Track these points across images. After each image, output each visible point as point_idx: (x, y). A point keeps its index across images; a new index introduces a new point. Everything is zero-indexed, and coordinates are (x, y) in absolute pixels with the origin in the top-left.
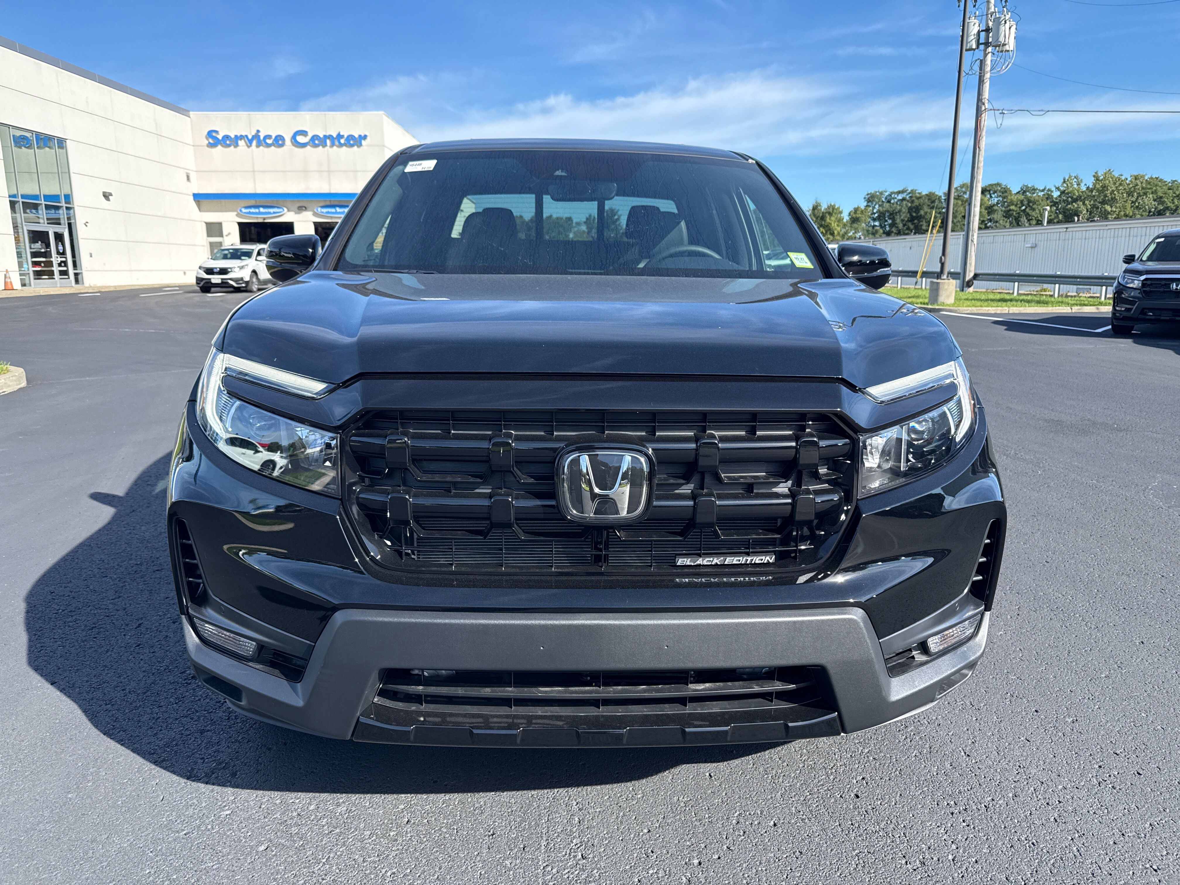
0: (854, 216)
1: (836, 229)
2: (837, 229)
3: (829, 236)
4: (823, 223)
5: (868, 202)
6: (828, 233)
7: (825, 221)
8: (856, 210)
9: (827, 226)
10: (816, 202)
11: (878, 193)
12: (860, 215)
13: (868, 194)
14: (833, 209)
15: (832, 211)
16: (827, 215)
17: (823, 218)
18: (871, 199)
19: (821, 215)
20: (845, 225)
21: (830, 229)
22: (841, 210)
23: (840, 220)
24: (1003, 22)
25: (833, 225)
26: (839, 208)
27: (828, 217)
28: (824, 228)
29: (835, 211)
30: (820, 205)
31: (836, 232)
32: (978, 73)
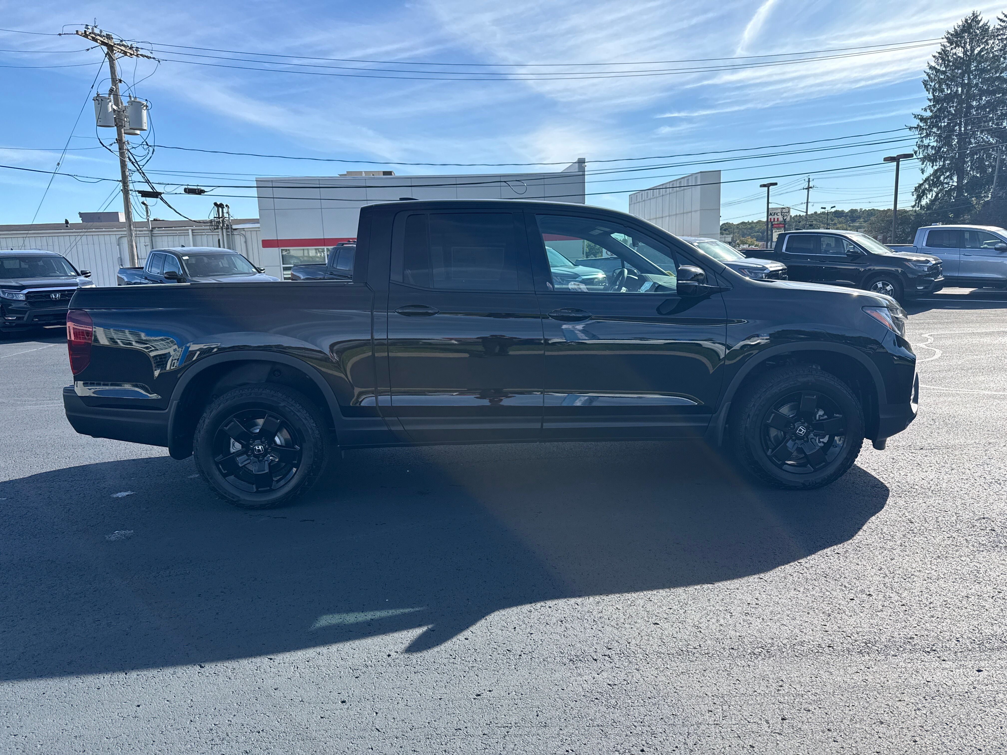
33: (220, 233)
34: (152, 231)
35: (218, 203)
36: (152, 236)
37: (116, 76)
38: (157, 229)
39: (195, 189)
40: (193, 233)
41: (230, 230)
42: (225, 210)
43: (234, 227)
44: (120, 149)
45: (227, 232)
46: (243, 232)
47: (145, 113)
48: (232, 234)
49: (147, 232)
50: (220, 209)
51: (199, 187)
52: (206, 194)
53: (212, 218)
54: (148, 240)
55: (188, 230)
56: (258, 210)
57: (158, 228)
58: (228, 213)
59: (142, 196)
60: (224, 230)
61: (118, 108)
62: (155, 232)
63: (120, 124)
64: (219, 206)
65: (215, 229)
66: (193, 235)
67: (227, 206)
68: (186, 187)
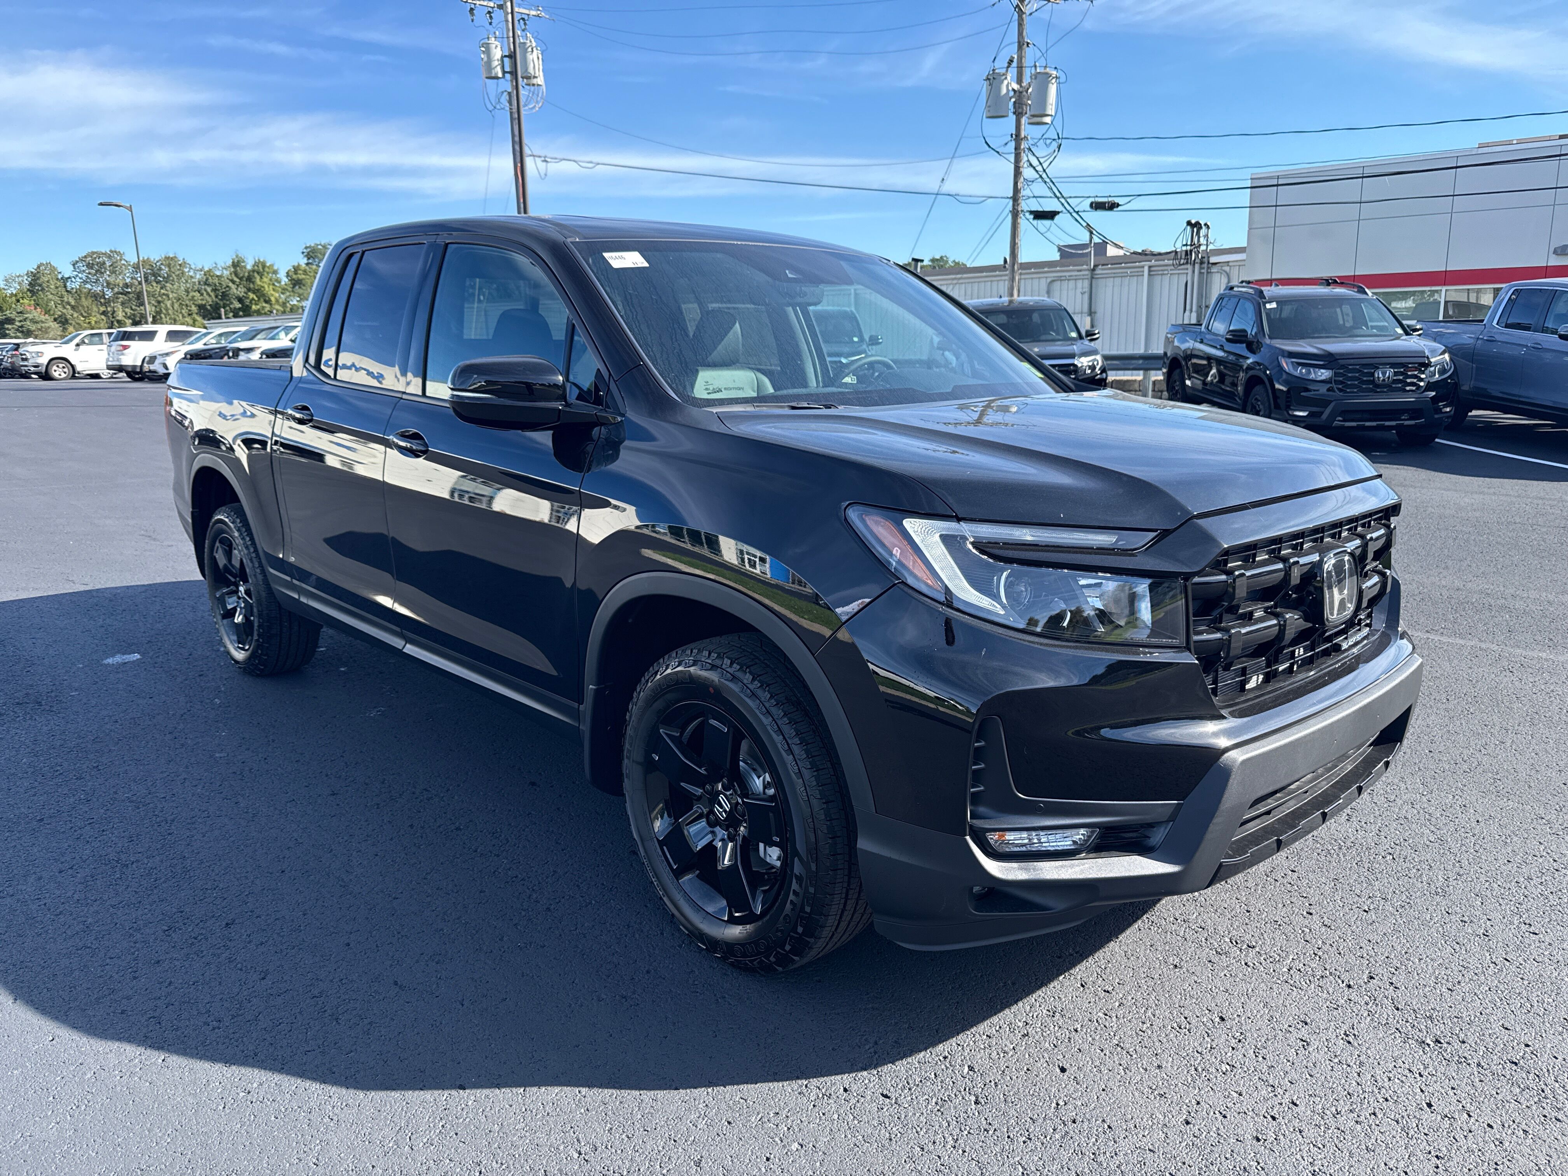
0: (294, 277)
1: (272, 295)
2: (274, 295)
3: (264, 305)
4: (252, 286)
5: (309, 259)
6: (262, 300)
7: (253, 283)
8: (296, 269)
9: (258, 290)
10: (237, 256)
11: (320, 247)
12: (303, 276)
13: (306, 248)
14: (264, 266)
15: (261, 269)
16: (256, 274)
17: (250, 279)
18: (312, 254)
19: (246, 274)
20: (284, 290)
21: (264, 295)
22: (275, 268)
23: (272, 283)
24: (530, 49)
25: (267, 289)
26: (272, 265)
27: (258, 278)
28: (254, 293)
29: (267, 269)
30: (244, 262)
31: (273, 299)
32: (508, 109)
33: (1190, 271)
34: (1094, 270)
35: (1193, 222)
36: (1092, 278)
37: (1023, 38)
38: (1100, 267)
39: (1104, 203)
40: (1150, 271)
41: (1205, 265)
42: (1203, 232)
43: (1213, 260)
44: (1016, 149)
45: (1201, 268)
46: (1227, 269)
47: (1053, 89)
48: (1208, 273)
49: (1087, 273)
50: (1195, 230)
51: (1110, 199)
52: (1120, 208)
53: (1179, 247)
54: (1086, 283)
55: (1143, 267)
56: (1247, 229)
57: (1103, 265)
58: (1206, 236)
59: (1034, 218)
60: (1197, 266)
61: (1021, 86)
62: (1098, 271)
63: (1020, 110)
64: (1195, 226)
65: (1180, 265)
66: (1149, 275)
67: (1206, 224)
68: (1092, 200)
